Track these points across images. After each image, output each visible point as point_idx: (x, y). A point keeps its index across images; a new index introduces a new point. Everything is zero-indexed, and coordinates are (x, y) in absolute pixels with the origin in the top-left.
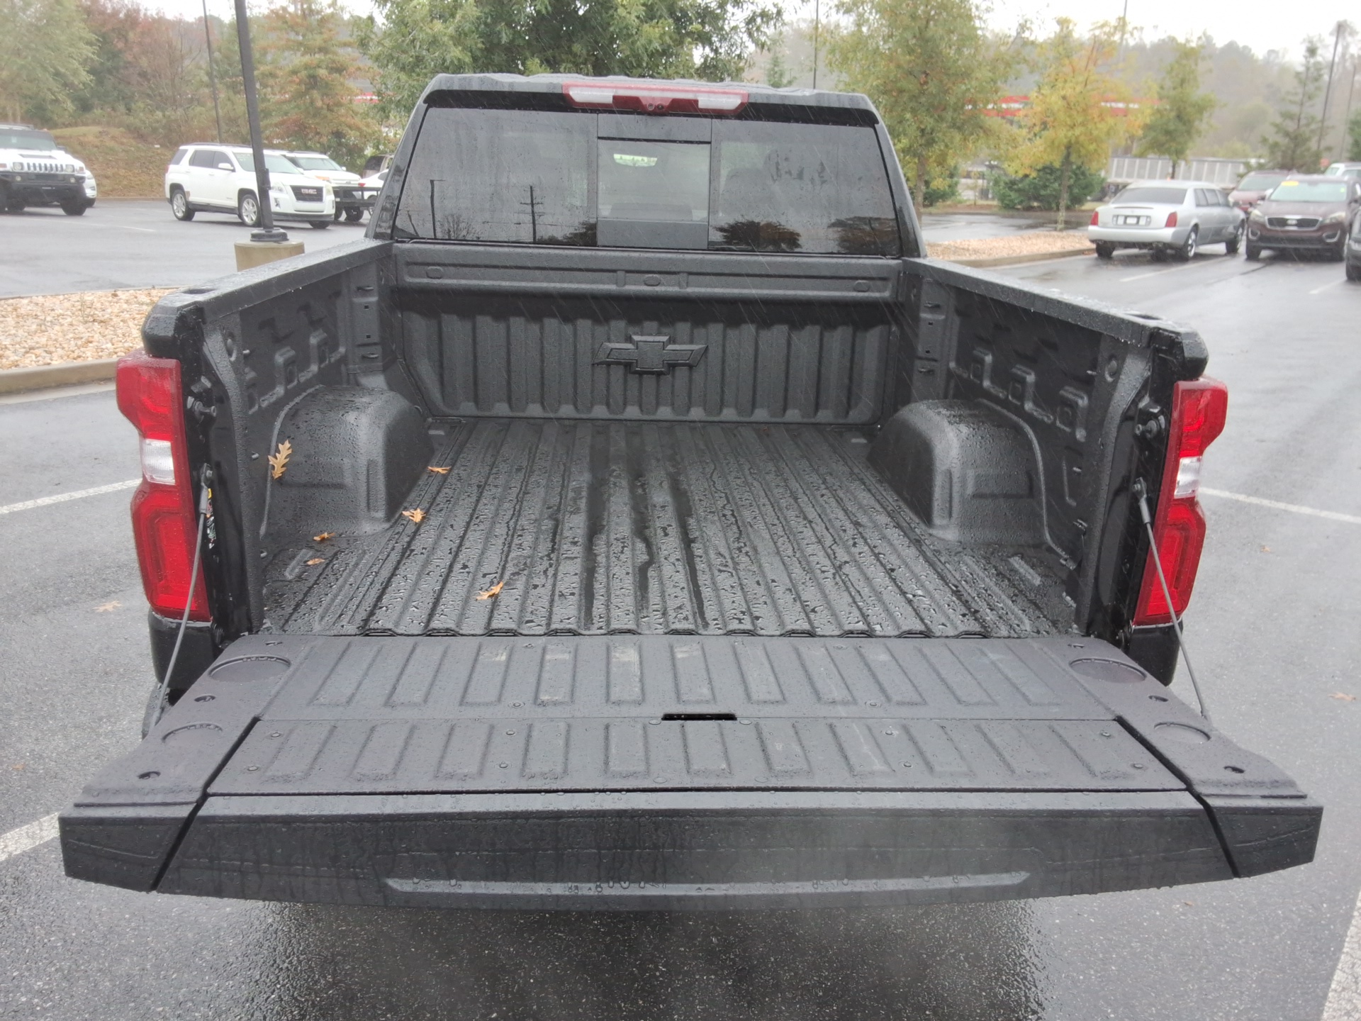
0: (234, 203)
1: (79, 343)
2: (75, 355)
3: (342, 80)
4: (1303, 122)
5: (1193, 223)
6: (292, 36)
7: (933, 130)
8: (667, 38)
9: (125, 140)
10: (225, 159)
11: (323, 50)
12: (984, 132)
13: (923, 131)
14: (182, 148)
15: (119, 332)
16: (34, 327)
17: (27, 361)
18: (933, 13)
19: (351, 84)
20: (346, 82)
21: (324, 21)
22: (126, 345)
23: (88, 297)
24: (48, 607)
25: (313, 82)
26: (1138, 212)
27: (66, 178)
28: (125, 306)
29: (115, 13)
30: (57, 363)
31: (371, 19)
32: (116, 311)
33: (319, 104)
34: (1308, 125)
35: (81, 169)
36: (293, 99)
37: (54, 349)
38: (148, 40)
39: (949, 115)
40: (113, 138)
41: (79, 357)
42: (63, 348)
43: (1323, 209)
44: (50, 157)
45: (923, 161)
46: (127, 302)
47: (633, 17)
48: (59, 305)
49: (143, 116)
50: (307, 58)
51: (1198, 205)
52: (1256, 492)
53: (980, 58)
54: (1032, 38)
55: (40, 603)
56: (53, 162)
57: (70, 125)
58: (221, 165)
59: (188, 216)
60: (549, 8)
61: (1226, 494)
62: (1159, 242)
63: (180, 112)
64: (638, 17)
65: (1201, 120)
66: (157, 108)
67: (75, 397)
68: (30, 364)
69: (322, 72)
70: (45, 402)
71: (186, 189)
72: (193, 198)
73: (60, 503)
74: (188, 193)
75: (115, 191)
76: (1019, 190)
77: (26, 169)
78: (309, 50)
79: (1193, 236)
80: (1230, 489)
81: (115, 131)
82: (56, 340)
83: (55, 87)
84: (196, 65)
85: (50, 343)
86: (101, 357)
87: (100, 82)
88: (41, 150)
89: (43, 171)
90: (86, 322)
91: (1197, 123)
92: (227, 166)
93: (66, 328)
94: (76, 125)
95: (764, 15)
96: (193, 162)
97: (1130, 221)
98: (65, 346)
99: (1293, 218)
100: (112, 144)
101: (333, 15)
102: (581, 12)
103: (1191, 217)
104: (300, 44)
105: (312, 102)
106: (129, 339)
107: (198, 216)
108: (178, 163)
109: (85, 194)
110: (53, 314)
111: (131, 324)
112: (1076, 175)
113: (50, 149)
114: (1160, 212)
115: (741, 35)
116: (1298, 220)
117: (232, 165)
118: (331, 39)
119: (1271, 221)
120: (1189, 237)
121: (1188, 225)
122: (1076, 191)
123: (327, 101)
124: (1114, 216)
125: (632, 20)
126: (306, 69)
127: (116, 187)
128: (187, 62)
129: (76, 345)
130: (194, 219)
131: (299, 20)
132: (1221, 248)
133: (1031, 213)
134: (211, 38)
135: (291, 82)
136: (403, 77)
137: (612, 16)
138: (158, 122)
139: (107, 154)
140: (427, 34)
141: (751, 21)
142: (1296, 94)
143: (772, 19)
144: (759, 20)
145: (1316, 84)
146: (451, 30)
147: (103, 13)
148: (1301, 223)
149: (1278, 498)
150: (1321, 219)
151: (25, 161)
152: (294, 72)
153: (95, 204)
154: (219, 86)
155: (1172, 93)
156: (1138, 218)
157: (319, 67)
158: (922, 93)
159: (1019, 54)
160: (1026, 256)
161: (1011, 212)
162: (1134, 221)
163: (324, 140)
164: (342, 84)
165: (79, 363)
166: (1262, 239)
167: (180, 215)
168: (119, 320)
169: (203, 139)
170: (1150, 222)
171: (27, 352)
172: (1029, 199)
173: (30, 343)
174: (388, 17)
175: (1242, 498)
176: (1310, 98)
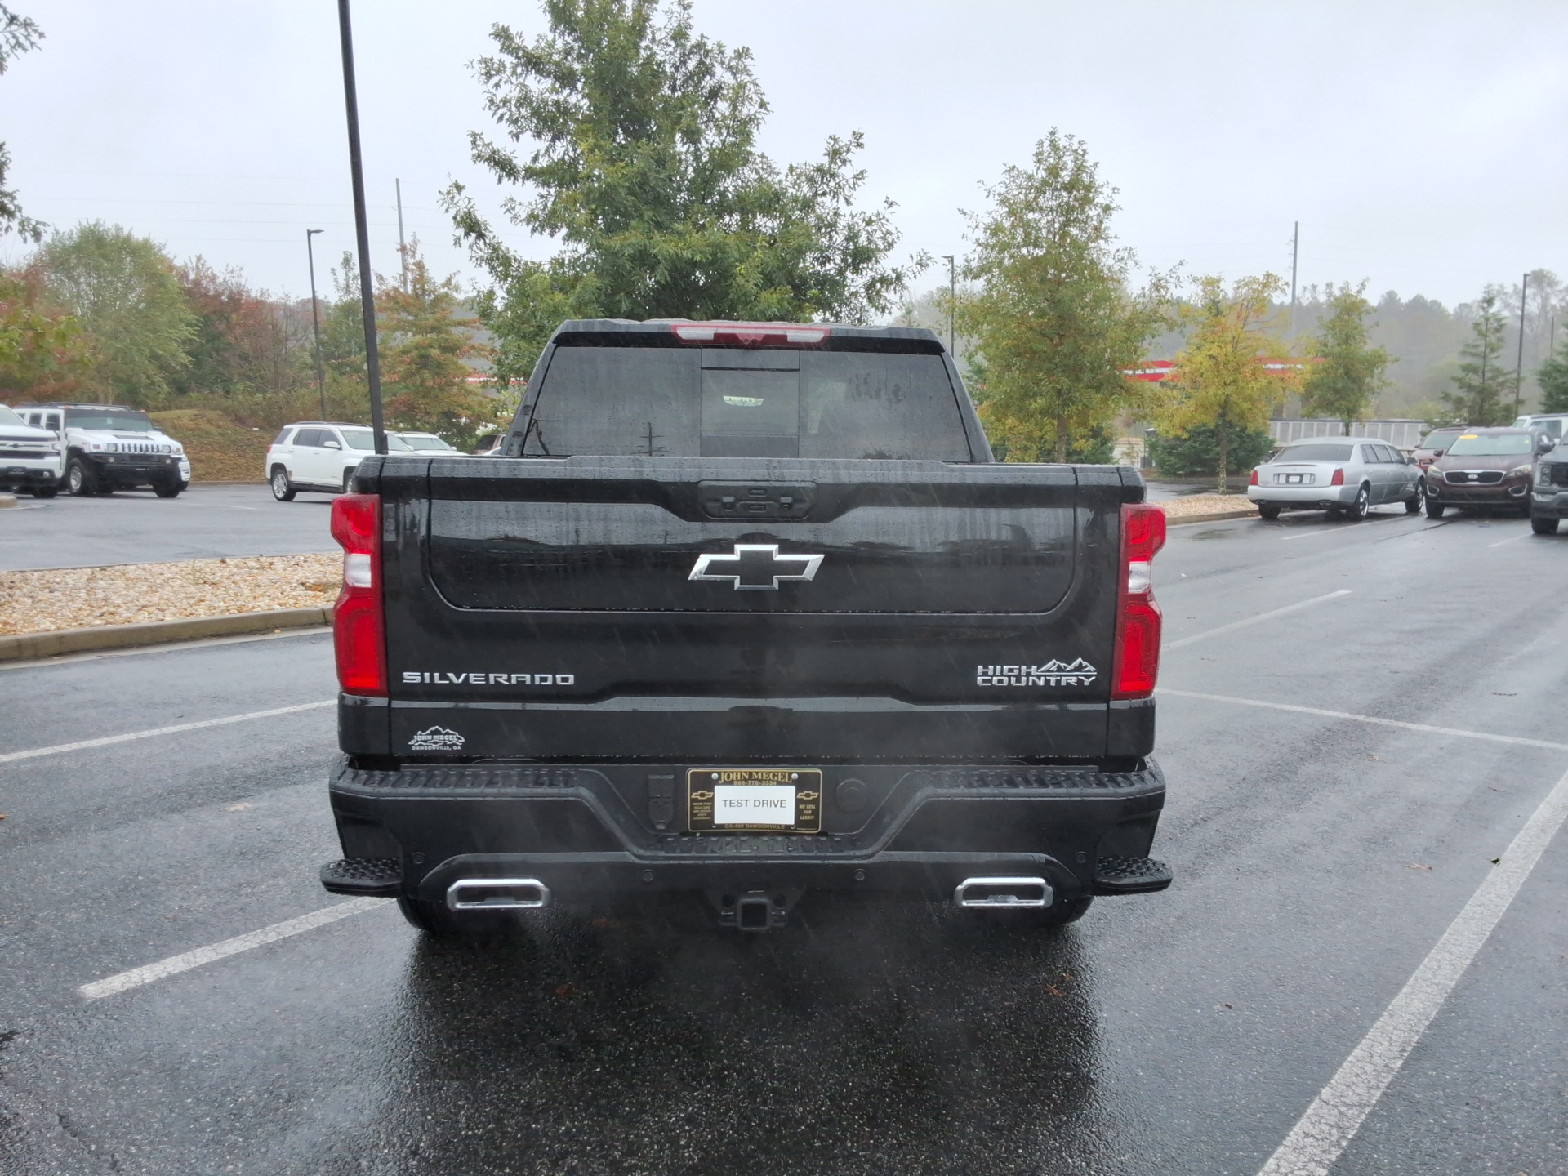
0: (339, 482)
1: (192, 601)
2: (188, 612)
3: (455, 359)
4: (1488, 375)
5: (1362, 480)
6: (404, 315)
7: (1070, 390)
8: (785, 304)
9: (221, 423)
10: (332, 437)
11: (433, 329)
12: (1126, 391)
13: (1059, 391)
14: (286, 427)
15: (231, 592)
16: (145, 588)
17: (140, 618)
18: (1064, 275)
19: (463, 362)
20: (460, 361)
21: (438, 300)
22: (239, 603)
23: (198, 564)
24: (182, 807)
25: (424, 361)
26: (1300, 470)
27: (161, 459)
28: (235, 570)
29: (218, 295)
30: (169, 619)
31: (491, 293)
32: (226, 574)
33: (430, 383)
34: (1493, 378)
35: (178, 450)
36: (403, 379)
37: (166, 607)
38: (251, 322)
39: (1086, 376)
40: (209, 421)
41: (192, 614)
42: (176, 606)
43: (1506, 462)
44: (147, 438)
45: (1062, 422)
46: (236, 567)
47: (751, 284)
48: (168, 570)
49: (243, 397)
50: (419, 338)
51: (1367, 462)
52: (1377, 714)
53: (1116, 318)
54: (1168, 296)
55: (175, 805)
56: (149, 443)
57: (164, 409)
58: (327, 444)
59: (289, 497)
60: (669, 279)
61: (1347, 715)
62: (1326, 501)
63: (282, 393)
64: (756, 285)
65: (1372, 377)
66: (257, 391)
67: (189, 649)
68: (143, 620)
69: (435, 352)
70: (160, 654)
71: (288, 469)
72: (297, 477)
73: (185, 731)
74: (291, 472)
75: (208, 476)
76: (1179, 454)
77: (120, 450)
78: (420, 330)
79: (1364, 494)
80: (1351, 711)
81: (214, 415)
82: (167, 599)
83: (152, 370)
84: (302, 346)
85: (162, 601)
86: (213, 614)
87: (198, 364)
88: (136, 431)
89: (138, 452)
90: (197, 584)
91: (1368, 380)
92: (334, 444)
93: (176, 588)
94: (169, 408)
95: (884, 280)
96: (297, 441)
97: (1291, 479)
98: (178, 604)
99: (1473, 472)
100: (208, 427)
101: (446, 295)
102: (701, 283)
103: (1360, 475)
104: (412, 324)
105: (423, 381)
106: (241, 598)
107: (299, 496)
108: (281, 442)
109: (180, 478)
110: (162, 577)
111: (242, 585)
112: (1240, 437)
113: (146, 430)
114: (1327, 469)
115: (861, 299)
116: (1479, 474)
117: (339, 444)
118: (444, 318)
119: (1451, 476)
120: (1359, 494)
121: (1357, 483)
122: (1241, 454)
123: (438, 380)
124: (1275, 475)
125: (750, 287)
126: (417, 349)
127: (209, 470)
128: (290, 345)
129: (188, 603)
130: (295, 499)
131: (412, 301)
132: (1400, 507)
133: (1194, 479)
134: (318, 319)
135: (402, 362)
136: (523, 344)
137: (731, 285)
138: (257, 404)
139: (201, 437)
140: (547, 304)
141: (870, 286)
142: (1476, 346)
143: (891, 284)
144: (878, 285)
145: (1498, 335)
146: (572, 300)
147: (205, 295)
148: (1482, 477)
149: (1397, 718)
150: (1504, 472)
151: (120, 442)
152: (405, 352)
153: (188, 488)
154: (325, 367)
155: (1337, 349)
156: (1301, 476)
157: (431, 347)
158: (1057, 353)
159: (1156, 312)
160: (1181, 518)
161: (1172, 479)
162: (1297, 479)
163: (434, 419)
164: (455, 363)
165: (192, 619)
166: (1441, 495)
167: (281, 495)
168: (230, 582)
169: (307, 419)
170: (1315, 479)
171: (140, 610)
172: (1192, 464)
173: (143, 602)
174: (508, 292)
175: (1361, 718)
176: (1493, 350)
